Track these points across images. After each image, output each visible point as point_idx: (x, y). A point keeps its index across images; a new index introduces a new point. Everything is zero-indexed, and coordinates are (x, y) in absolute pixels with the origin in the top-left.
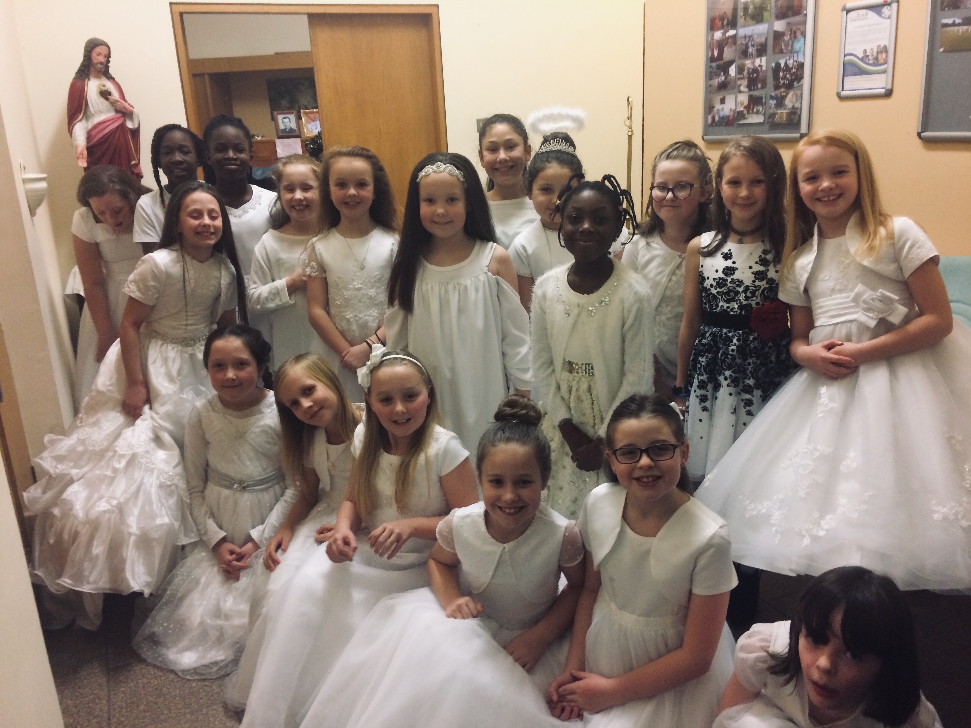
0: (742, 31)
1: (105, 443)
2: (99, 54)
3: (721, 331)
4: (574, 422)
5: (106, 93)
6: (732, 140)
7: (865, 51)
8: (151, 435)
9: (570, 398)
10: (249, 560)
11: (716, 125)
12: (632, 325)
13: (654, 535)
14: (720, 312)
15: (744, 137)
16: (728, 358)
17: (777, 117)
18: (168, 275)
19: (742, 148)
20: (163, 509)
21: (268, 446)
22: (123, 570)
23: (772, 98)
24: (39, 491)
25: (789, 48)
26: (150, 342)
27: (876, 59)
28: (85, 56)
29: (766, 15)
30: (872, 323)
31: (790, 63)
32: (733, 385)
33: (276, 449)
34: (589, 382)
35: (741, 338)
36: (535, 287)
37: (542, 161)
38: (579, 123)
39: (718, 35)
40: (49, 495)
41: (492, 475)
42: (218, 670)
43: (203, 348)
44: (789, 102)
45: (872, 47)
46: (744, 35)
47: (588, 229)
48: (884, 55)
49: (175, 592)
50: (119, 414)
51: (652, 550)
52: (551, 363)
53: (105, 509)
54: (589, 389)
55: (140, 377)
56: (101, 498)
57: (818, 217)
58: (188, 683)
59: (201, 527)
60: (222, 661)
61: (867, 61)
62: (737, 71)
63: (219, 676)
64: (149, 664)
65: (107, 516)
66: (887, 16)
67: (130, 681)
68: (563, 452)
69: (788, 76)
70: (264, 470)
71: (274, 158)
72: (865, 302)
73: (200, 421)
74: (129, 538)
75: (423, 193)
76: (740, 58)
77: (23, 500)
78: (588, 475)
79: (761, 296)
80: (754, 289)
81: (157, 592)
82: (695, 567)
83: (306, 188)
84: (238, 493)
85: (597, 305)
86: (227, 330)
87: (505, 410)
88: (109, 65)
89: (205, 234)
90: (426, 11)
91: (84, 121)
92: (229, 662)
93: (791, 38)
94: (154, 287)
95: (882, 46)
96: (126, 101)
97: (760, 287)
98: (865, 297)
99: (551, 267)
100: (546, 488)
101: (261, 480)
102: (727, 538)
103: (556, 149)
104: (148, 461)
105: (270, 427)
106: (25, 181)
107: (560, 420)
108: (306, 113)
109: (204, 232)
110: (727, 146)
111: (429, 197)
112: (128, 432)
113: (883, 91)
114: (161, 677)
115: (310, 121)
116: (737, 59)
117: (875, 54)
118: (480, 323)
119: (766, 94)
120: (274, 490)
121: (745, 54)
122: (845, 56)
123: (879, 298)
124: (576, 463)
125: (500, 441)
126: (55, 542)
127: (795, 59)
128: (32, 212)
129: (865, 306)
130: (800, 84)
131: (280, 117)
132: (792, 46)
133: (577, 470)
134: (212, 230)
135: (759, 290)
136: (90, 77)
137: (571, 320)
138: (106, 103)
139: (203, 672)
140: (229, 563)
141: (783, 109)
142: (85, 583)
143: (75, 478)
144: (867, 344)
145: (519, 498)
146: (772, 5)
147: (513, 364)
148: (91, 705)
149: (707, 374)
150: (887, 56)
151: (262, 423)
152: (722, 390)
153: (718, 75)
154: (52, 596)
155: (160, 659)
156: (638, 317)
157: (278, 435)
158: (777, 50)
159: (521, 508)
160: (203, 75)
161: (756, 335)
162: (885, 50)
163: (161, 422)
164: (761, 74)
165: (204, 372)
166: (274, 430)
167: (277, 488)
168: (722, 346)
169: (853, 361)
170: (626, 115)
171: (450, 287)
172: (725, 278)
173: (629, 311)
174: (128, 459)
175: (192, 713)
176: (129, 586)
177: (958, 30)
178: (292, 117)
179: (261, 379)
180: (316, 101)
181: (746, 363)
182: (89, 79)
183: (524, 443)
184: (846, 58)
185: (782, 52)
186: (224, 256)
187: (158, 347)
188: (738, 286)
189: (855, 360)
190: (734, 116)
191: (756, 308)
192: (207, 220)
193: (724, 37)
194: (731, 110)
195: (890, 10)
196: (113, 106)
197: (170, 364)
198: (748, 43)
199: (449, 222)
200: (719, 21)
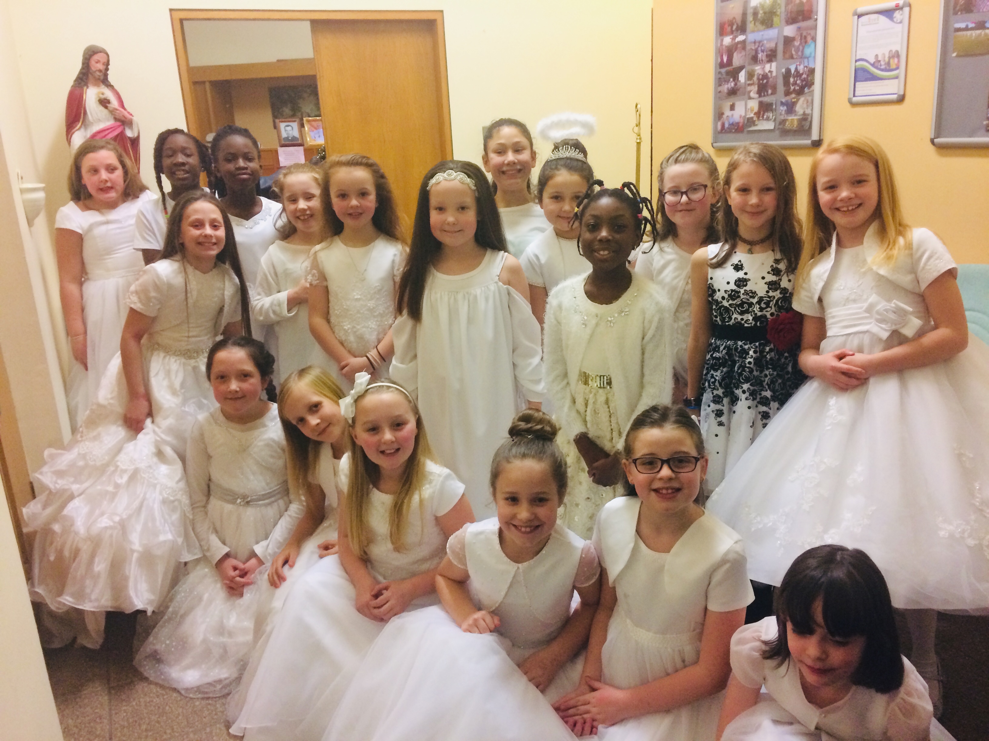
0: (751, 37)
1: (106, 458)
2: (98, 62)
3: (736, 344)
4: (590, 435)
5: (106, 101)
6: (739, 147)
7: (877, 56)
8: (153, 450)
9: (586, 411)
10: (253, 576)
11: (726, 132)
12: (654, 336)
13: (668, 551)
14: (734, 325)
15: (752, 144)
16: (745, 371)
17: (787, 123)
18: (170, 286)
19: (752, 155)
20: (166, 525)
21: (271, 460)
22: (126, 587)
23: (782, 104)
24: (39, 506)
25: (800, 53)
26: (152, 354)
27: (888, 64)
28: (83, 64)
29: (776, 20)
30: (885, 335)
31: (801, 68)
32: (752, 398)
33: (280, 463)
34: (607, 394)
35: (758, 349)
36: (550, 298)
37: (551, 169)
38: (589, 128)
39: (727, 40)
40: (49, 510)
41: (508, 493)
42: (222, 688)
43: (206, 360)
44: (800, 108)
45: (883, 52)
46: (753, 40)
47: (606, 237)
48: (896, 60)
49: (177, 609)
50: (120, 428)
51: (666, 567)
52: (565, 375)
53: (108, 525)
54: (607, 402)
55: (142, 390)
56: (102, 514)
57: (837, 225)
58: (191, 702)
59: (203, 543)
60: (226, 679)
61: (879, 67)
62: (747, 77)
63: (222, 694)
64: (151, 683)
65: (109, 532)
66: (899, 21)
67: (132, 700)
68: (579, 468)
69: (798, 82)
70: (267, 484)
71: (276, 167)
72: (878, 313)
73: (202, 435)
74: (132, 555)
75: (434, 201)
76: (749, 64)
77: (22, 516)
78: (604, 491)
79: (775, 306)
80: (769, 299)
81: (159, 608)
82: (709, 584)
83: (309, 197)
84: (241, 507)
85: (616, 315)
86: (230, 342)
87: (520, 425)
88: (108, 72)
89: (207, 244)
90: (431, 17)
91: (82, 130)
92: (234, 681)
93: (801, 43)
94: (155, 298)
95: (894, 51)
96: (125, 109)
97: (774, 297)
98: (879, 307)
99: (565, 278)
100: (562, 505)
101: (263, 495)
102: (742, 553)
103: (565, 156)
104: (151, 476)
105: (274, 441)
106: (22, 191)
107: (576, 434)
108: (308, 121)
109: (206, 242)
110: (736, 153)
111: (440, 206)
112: (130, 447)
113: (895, 97)
114: (163, 695)
115: (313, 129)
116: (746, 65)
117: (887, 59)
118: (490, 334)
119: (776, 101)
120: (278, 504)
121: (755, 59)
122: (856, 61)
123: (894, 310)
124: (592, 478)
125: (515, 457)
126: (56, 558)
127: (806, 64)
128: (30, 223)
129: (879, 317)
130: (811, 89)
131: (282, 125)
132: (803, 52)
133: (595, 485)
134: (214, 240)
135: (773, 300)
136: (89, 85)
137: (588, 331)
138: (105, 111)
139: (206, 690)
140: (232, 579)
141: (793, 115)
142: (86, 601)
143: (76, 494)
144: (878, 354)
145: (536, 517)
146: (781, 11)
147: (524, 375)
148: (92, 724)
149: (722, 388)
150: (899, 61)
151: (266, 436)
152: (739, 403)
153: (728, 82)
154: (52, 614)
155: (162, 677)
156: (660, 328)
157: (283, 450)
158: (787, 56)
159: (537, 527)
160: (204, 82)
161: (772, 346)
162: (897, 55)
163: (163, 436)
164: (771, 79)
165: (207, 384)
166: (278, 444)
167: (281, 502)
168: (737, 359)
169: (864, 371)
170: (634, 122)
171: (460, 296)
172: (738, 289)
173: (651, 322)
174: (130, 475)
175: (195, 733)
176: (132, 603)
177: (972, 34)
178: (295, 125)
179: (265, 392)
180: (319, 109)
181: (763, 375)
182: (88, 87)
183: (540, 459)
184: (858, 63)
185: (792, 57)
186: (227, 266)
187: (161, 360)
188: (751, 297)
189: (866, 371)
190: (744, 122)
191: (772, 319)
192: (208, 230)
193: (734, 42)
194: (741, 116)
195: (901, 14)
196: (112, 114)
197: (173, 377)
198: (757, 48)
199: (459, 231)
200: (729, 26)
